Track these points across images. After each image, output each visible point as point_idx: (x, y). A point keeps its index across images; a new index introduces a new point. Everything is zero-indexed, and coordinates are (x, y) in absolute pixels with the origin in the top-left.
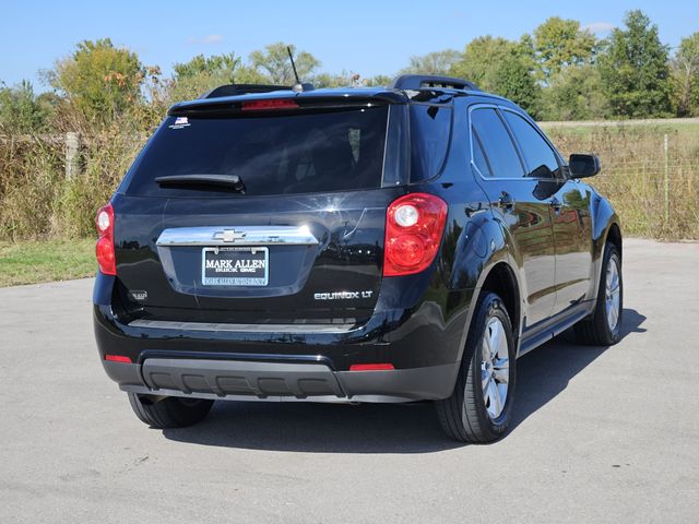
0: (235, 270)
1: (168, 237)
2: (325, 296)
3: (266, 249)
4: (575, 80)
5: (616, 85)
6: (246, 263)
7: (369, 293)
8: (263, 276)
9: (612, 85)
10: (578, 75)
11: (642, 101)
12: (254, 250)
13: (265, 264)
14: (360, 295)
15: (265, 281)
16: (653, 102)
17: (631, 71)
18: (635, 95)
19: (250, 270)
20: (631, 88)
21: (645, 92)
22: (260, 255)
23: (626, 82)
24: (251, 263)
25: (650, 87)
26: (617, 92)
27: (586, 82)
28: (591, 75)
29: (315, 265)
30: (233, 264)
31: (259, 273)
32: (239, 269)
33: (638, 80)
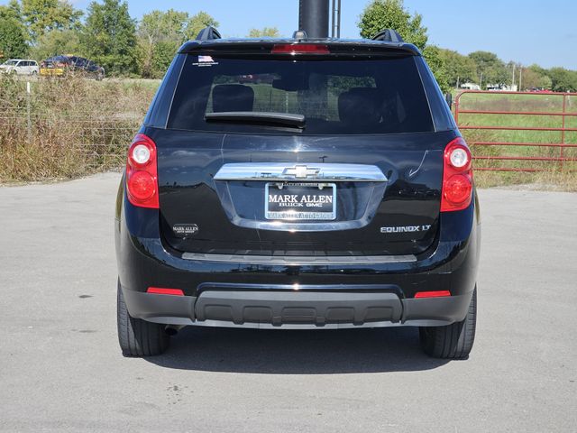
0: (300, 205)
1: (228, 172)
2: (391, 230)
3: (334, 186)
4: (59, 42)
5: (95, 48)
6: (312, 199)
7: (428, 227)
8: (331, 211)
9: (92, 48)
10: (60, 38)
11: (116, 63)
12: (321, 186)
13: (332, 199)
14: (420, 229)
15: (333, 215)
16: (124, 65)
17: (106, 38)
18: (110, 57)
19: (317, 205)
20: (107, 52)
21: (118, 56)
22: (328, 190)
23: (102, 46)
24: (317, 199)
25: (122, 52)
26: (95, 54)
27: (67, 45)
28: (71, 39)
29: (384, 200)
30: (299, 199)
31: (327, 209)
32: (304, 204)
33: (112, 46)
